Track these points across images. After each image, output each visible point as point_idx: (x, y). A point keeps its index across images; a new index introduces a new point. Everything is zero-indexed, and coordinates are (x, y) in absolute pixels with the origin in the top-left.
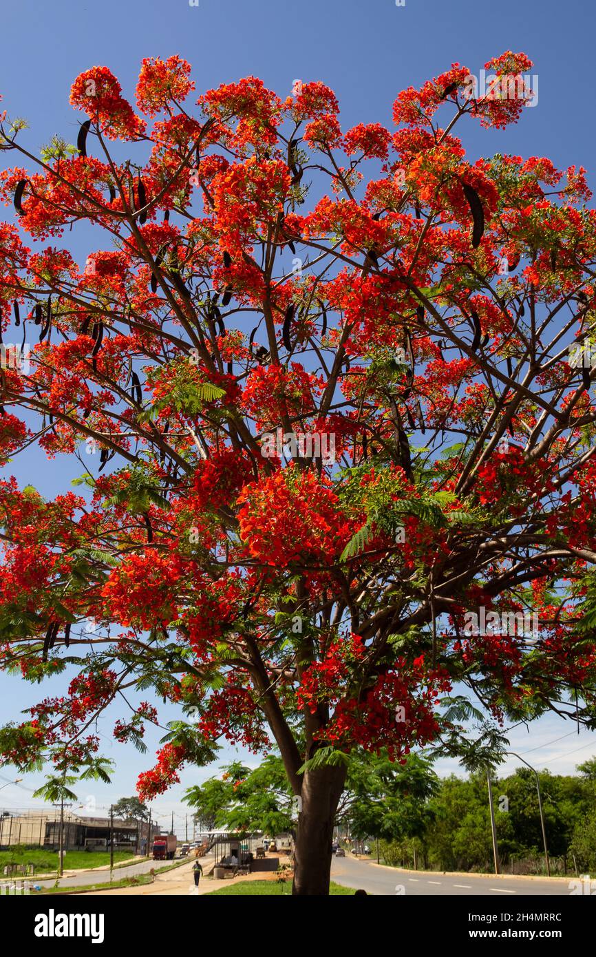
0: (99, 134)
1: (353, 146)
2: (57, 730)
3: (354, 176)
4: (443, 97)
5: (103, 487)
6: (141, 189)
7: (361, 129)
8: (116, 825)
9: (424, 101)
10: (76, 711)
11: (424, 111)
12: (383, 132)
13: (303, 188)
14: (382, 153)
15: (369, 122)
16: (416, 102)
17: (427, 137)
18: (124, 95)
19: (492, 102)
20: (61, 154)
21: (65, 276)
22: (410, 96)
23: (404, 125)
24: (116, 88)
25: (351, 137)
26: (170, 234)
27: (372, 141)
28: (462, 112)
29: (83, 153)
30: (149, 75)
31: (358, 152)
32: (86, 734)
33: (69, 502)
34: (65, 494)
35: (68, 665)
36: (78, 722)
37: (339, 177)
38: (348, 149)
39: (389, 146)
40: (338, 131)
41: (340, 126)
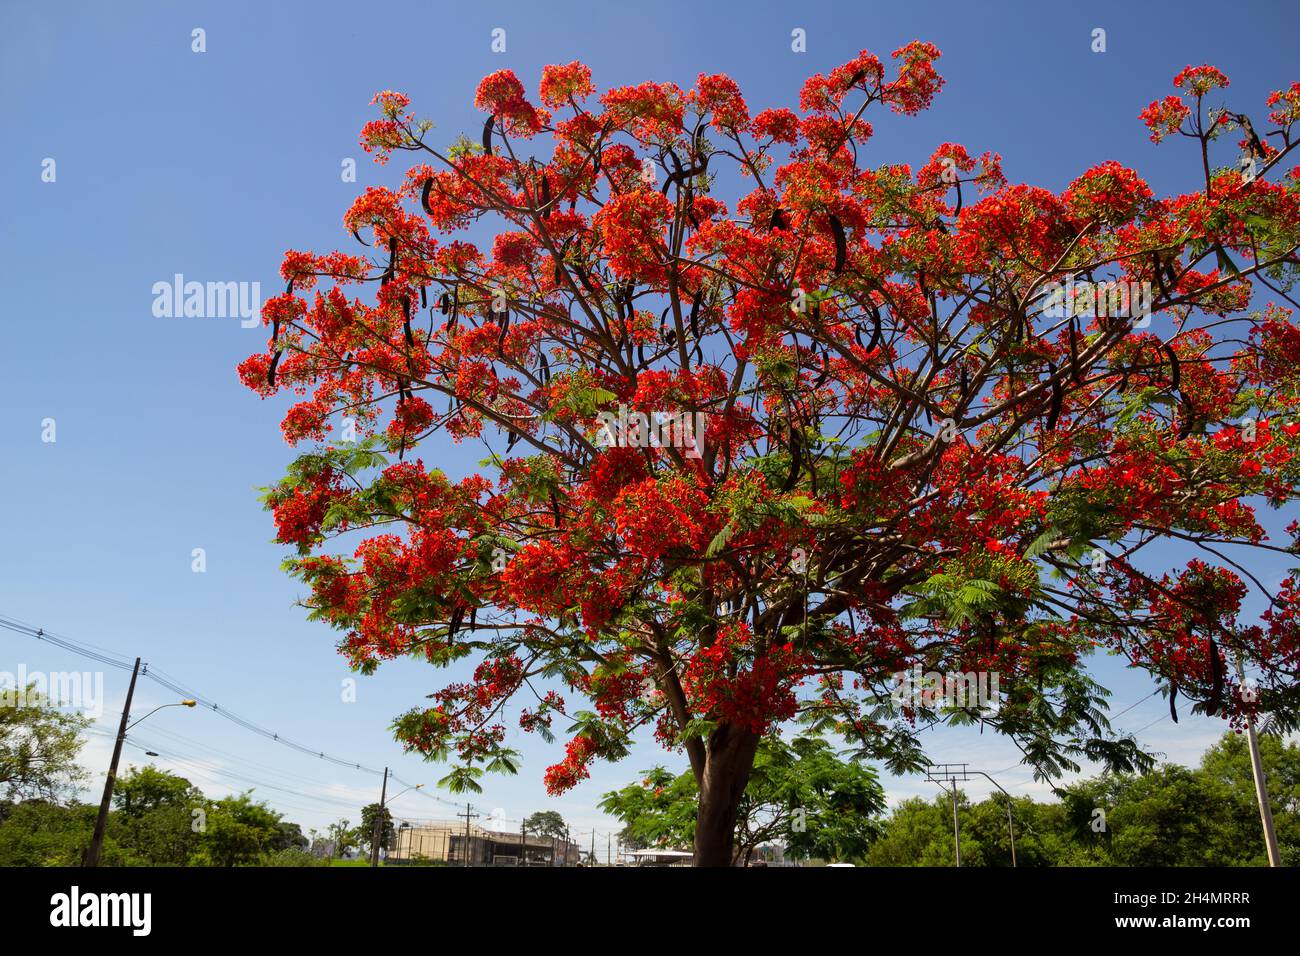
0: (503, 135)
1: (762, 131)
2: (462, 718)
3: (763, 160)
4: (852, 84)
5: (510, 469)
6: (546, 183)
7: (769, 115)
8: (528, 842)
9: (832, 88)
10: (482, 699)
11: (832, 98)
12: (793, 117)
13: (709, 177)
14: (791, 139)
15: (776, 107)
16: (824, 89)
17: (835, 125)
18: (527, 97)
19: (902, 89)
20: (467, 152)
21: (471, 266)
22: (817, 84)
23: (812, 112)
24: (520, 90)
25: (759, 122)
26: (575, 223)
27: (779, 126)
28: (871, 99)
29: (488, 152)
30: (551, 81)
31: (766, 138)
32: (492, 722)
33: (477, 484)
34: (471, 476)
35: (474, 649)
36: (484, 710)
37: (747, 162)
38: (757, 134)
39: (798, 131)
40: (746, 117)
41: (748, 111)
